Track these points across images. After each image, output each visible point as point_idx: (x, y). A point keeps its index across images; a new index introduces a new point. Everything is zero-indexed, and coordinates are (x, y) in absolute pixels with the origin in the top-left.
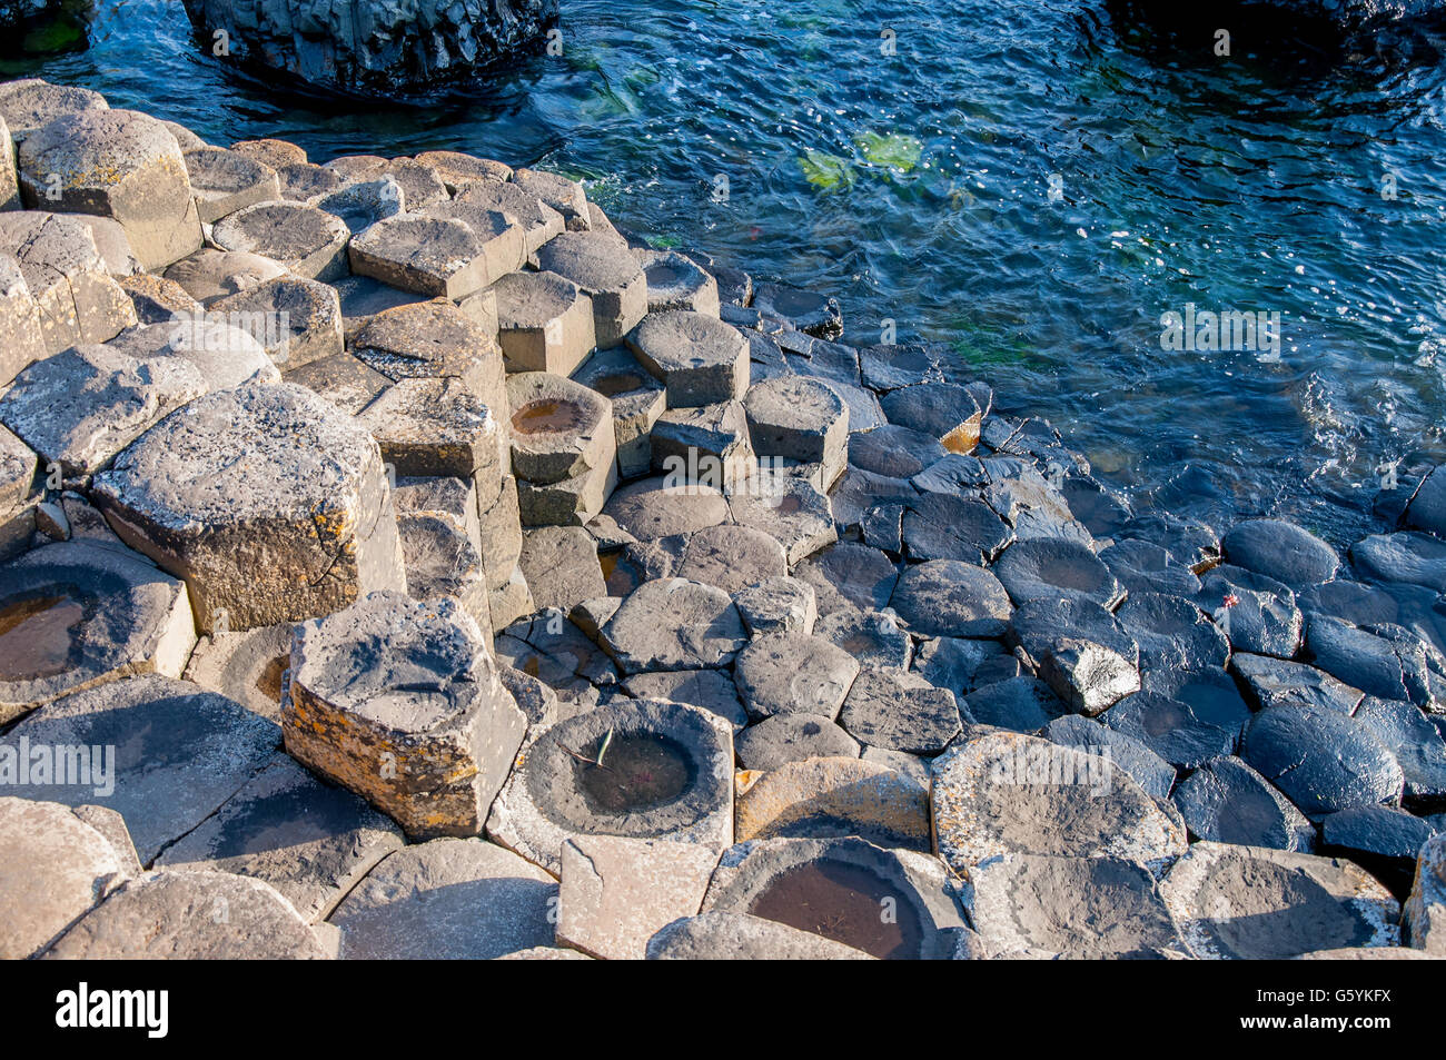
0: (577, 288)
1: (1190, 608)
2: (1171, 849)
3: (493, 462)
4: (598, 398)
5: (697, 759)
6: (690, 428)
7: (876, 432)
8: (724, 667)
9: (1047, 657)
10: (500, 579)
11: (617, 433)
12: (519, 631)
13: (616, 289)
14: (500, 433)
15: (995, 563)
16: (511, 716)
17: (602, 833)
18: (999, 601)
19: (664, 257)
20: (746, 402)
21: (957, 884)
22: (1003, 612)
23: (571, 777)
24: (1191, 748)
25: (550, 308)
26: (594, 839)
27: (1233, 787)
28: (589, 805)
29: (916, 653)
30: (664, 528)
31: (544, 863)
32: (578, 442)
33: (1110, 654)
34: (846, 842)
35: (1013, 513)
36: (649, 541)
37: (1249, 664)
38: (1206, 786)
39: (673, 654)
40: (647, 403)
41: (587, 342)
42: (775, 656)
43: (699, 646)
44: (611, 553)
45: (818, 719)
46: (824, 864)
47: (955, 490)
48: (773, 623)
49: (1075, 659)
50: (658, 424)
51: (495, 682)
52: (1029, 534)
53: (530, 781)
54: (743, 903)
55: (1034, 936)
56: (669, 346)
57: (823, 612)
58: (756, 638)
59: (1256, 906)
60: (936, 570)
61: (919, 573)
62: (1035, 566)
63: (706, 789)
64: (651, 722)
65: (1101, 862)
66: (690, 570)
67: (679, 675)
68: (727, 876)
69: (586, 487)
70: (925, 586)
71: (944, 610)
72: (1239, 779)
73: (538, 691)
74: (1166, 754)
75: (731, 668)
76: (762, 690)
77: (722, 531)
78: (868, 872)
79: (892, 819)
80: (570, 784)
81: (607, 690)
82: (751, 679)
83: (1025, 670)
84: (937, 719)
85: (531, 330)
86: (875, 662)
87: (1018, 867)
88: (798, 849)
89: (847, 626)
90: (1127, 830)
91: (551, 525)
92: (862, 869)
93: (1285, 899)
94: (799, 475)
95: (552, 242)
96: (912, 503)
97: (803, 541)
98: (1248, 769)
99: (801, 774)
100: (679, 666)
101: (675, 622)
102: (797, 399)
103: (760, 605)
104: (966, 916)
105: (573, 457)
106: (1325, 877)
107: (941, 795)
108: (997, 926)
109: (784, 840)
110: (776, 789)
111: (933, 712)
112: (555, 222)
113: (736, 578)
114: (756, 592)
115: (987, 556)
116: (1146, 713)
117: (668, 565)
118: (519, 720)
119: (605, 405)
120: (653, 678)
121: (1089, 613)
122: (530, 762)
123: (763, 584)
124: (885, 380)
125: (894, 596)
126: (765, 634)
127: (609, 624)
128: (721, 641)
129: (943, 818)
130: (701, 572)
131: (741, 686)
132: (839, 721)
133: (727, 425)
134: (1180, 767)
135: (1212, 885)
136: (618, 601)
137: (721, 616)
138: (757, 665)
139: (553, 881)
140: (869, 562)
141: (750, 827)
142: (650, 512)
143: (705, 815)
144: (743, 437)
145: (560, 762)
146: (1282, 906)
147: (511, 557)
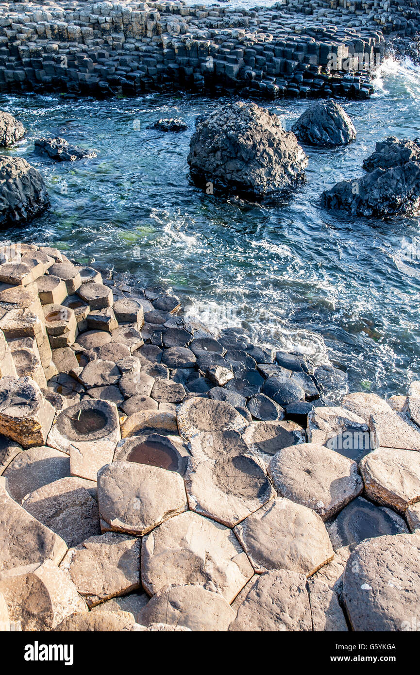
0: (60, 279)
1: (244, 353)
2: (245, 424)
3: (40, 331)
4: (70, 310)
5: (107, 415)
6: (98, 316)
7: (151, 312)
8: (116, 384)
9: (207, 371)
10: (46, 365)
11: (77, 319)
12: (54, 380)
13: (72, 278)
14: (41, 323)
15: (190, 347)
16: (50, 408)
17: (81, 441)
18: (192, 357)
19: (85, 268)
20: (113, 306)
21: (186, 443)
22: (194, 360)
23: (70, 425)
24: (250, 392)
25: (53, 285)
26: (78, 443)
27: (262, 401)
28: (77, 433)
29: (171, 374)
30: (94, 345)
31: (65, 451)
32: (65, 323)
33: (224, 369)
34: (153, 435)
35: (193, 332)
36: (90, 349)
37: (262, 367)
38: (255, 403)
39: (100, 382)
40: (84, 310)
41: (66, 294)
42: (130, 379)
43: (108, 379)
44: (79, 354)
45: (145, 396)
46: (147, 442)
47: (176, 326)
48: (128, 370)
49: (215, 371)
50: (88, 315)
51: (44, 400)
52: (198, 337)
53: (58, 427)
54: (125, 457)
55: (209, 455)
56: (89, 293)
57: (143, 365)
58: (124, 375)
59: (269, 437)
60: (173, 350)
61: (168, 351)
62: (200, 346)
63: (110, 424)
64: (92, 406)
65: (226, 431)
66: (103, 357)
67: (103, 387)
68: (119, 449)
69: (69, 336)
70: (171, 355)
71: (177, 361)
72: (263, 399)
73: (61, 398)
74: (243, 394)
75: (118, 384)
76: (127, 390)
77: (110, 344)
78: (160, 443)
79: (167, 426)
80: (71, 427)
81: (82, 395)
82: (124, 387)
83: (202, 376)
84: (178, 392)
85: (48, 292)
86: (159, 378)
87: (203, 436)
88: (139, 439)
89: (150, 369)
90: (232, 421)
91: (60, 347)
92: (158, 442)
93: (276, 434)
94: (131, 326)
95: (52, 266)
96: (165, 332)
97: (134, 345)
98: (265, 396)
99: (138, 416)
100: (103, 385)
101: (100, 372)
102: (127, 305)
103: (124, 365)
104: (190, 452)
105: (64, 327)
106: (285, 426)
107: (179, 418)
108: (199, 454)
109: (135, 437)
110: (132, 421)
111: (177, 390)
112: (52, 261)
113: (116, 358)
114: (122, 361)
115: (187, 344)
116: (236, 384)
117: (96, 356)
118: (53, 410)
119: (72, 311)
120: (95, 389)
121: (217, 357)
122: (58, 422)
123: (124, 359)
124: (152, 297)
125: (163, 359)
126: (126, 373)
127: (80, 375)
128: (114, 377)
129: (181, 424)
130: (106, 357)
131: (121, 389)
132: (151, 396)
133: (108, 314)
134: (247, 398)
135: (256, 433)
136: (82, 368)
137: (113, 369)
138: (125, 382)
139: (68, 456)
140: (154, 349)
141: (125, 433)
142: (89, 341)
143: (111, 432)
144: (113, 317)
145: (67, 421)
146: (275, 436)
147: (49, 359)
